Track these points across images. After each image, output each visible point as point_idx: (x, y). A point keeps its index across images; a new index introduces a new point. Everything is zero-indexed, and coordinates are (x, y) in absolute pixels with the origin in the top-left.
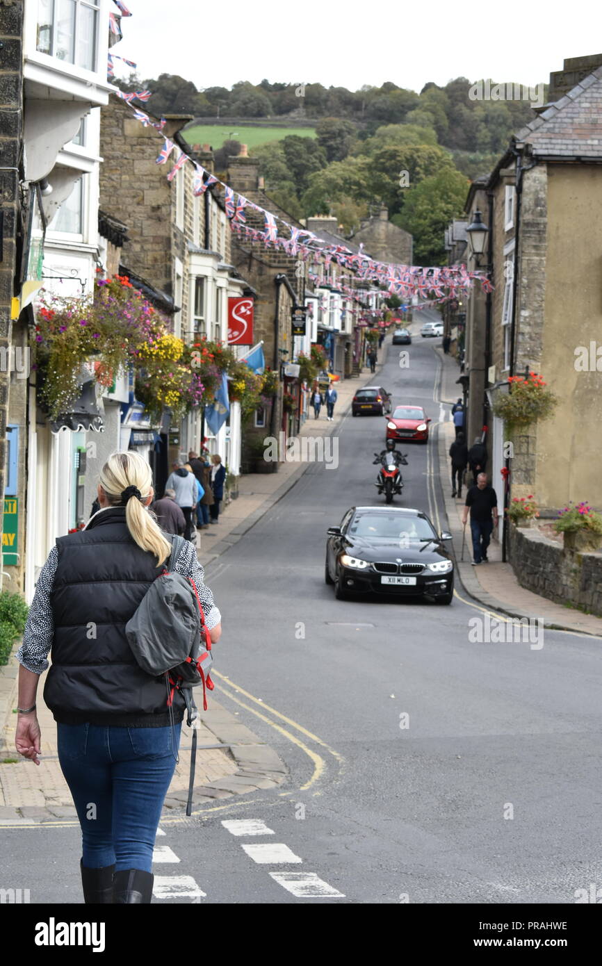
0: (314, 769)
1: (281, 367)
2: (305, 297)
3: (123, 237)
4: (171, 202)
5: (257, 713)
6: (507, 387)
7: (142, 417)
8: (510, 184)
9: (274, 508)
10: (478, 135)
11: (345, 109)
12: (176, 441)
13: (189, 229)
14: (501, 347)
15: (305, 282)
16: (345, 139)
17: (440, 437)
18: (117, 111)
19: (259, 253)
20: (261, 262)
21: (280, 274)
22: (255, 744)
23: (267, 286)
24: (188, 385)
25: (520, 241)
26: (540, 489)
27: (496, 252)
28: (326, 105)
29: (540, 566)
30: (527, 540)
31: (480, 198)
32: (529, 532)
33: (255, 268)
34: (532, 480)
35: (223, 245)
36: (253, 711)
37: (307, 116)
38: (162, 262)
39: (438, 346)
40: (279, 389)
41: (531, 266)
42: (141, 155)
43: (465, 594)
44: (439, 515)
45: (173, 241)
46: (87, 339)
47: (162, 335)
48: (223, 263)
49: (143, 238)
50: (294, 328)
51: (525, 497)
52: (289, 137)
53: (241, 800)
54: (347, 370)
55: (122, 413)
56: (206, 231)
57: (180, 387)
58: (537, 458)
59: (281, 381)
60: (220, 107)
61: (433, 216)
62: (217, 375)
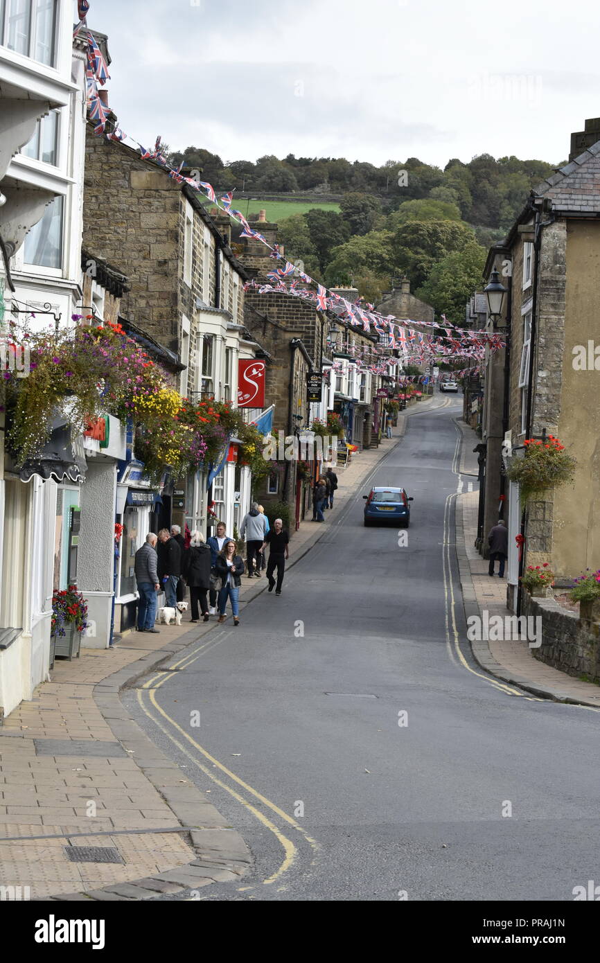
0: (284, 858)
1: (295, 432)
2: (322, 365)
3: (122, 287)
4: (179, 257)
5: (231, 791)
6: (523, 451)
7: (141, 476)
8: (529, 241)
10: (501, 211)
11: (369, 185)
12: (181, 504)
13: (198, 286)
14: (518, 411)
15: (322, 349)
16: (369, 214)
17: (458, 507)
18: (124, 162)
19: (276, 319)
20: (276, 326)
21: (295, 339)
22: (220, 828)
23: (282, 351)
24: (190, 443)
25: (538, 299)
26: (556, 557)
27: (514, 313)
28: (350, 180)
29: (555, 637)
30: (542, 609)
31: (499, 261)
32: (544, 602)
33: (269, 333)
34: (548, 548)
35: (235, 306)
36: (227, 788)
37: (332, 191)
38: (167, 318)
39: (459, 419)
41: (549, 325)
42: (147, 208)
43: (476, 666)
44: (453, 585)
45: (180, 297)
46: (60, 378)
47: (160, 390)
48: (234, 323)
49: (148, 294)
50: (309, 395)
51: (539, 565)
52: (313, 210)
54: (365, 441)
55: (118, 471)
56: (217, 290)
57: (181, 446)
58: (553, 525)
60: (246, 181)
61: (455, 289)
62: (223, 435)
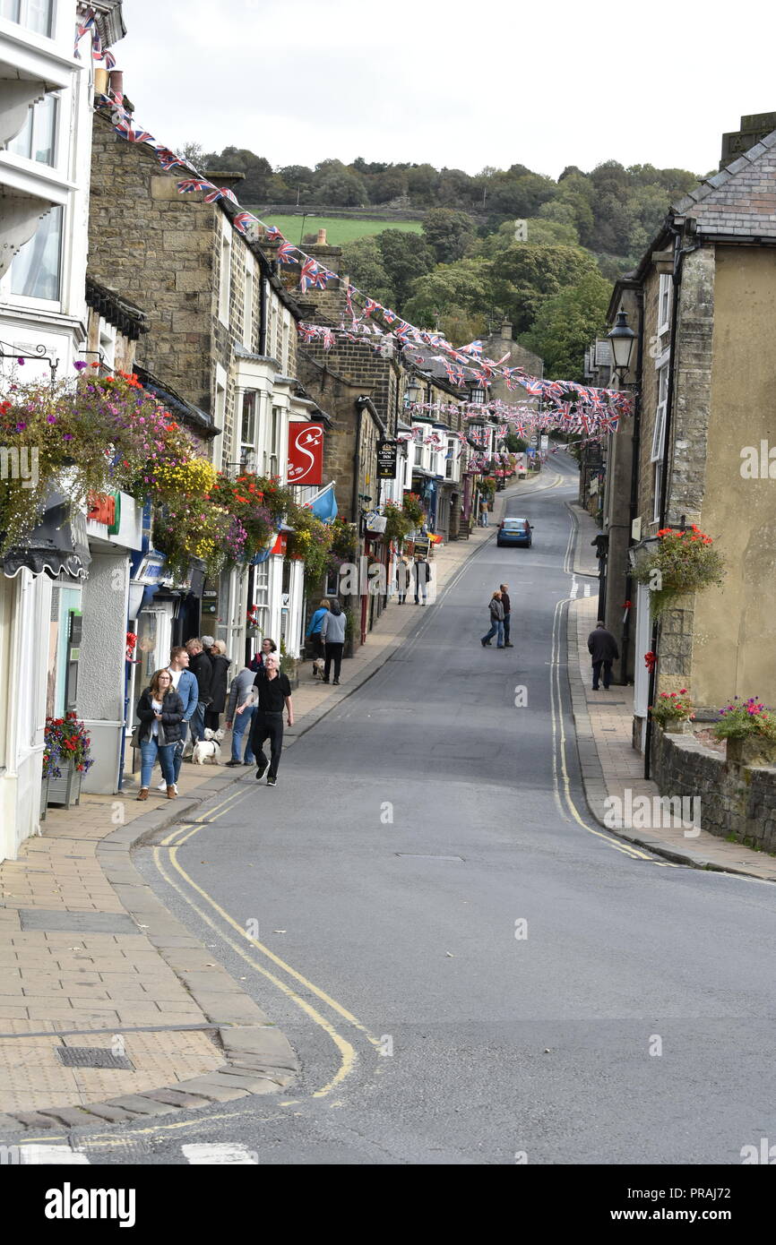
0: (340, 1065)
1: (361, 518)
2: (397, 430)
3: (139, 326)
4: (212, 288)
5: (273, 979)
6: (656, 544)
7: (162, 571)
8: (666, 272)
9: (344, 702)
10: (631, 235)
11: (461, 198)
12: (212, 609)
13: (237, 327)
14: (649, 493)
15: (397, 410)
16: (461, 236)
17: (571, 616)
18: (142, 165)
19: (338, 371)
20: (338, 380)
21: (363, 397)
22: (258, 1025)
23: (346, 412)
24: (226, 530)
25: (677, 348)
26: (697, 682)
27: (646, 366)
28: (436, 193)
29: (694, 785)
30: (677, 748)
31: (627, 299)
32: (680, 739)
33: (329, 388)
34: (686, 669)
35: (285, 353)
36: (268, 975)
37: (412, 205)
38: (197, 368)
39: (573, 503)
40: (358, 548)
41: (691, 382)
42: (172, 224)
43: (591, 820)
44: (563, 716)
45: (214, 340)
46: (56, 443)
47: (189, 460)
48: (284, 376)
49: (173, 335)
50: (380, 469)
51: (675, 692)
52: (388, 232)
53: (222, 1111)
54: (452, 530)
55: (132, 564)
56: (261, 332)
57: (215, 534)
58: (693, 640)
59: (361, 537)
60: (301, 191)
61: (570, 335)
62: (269, 520)
